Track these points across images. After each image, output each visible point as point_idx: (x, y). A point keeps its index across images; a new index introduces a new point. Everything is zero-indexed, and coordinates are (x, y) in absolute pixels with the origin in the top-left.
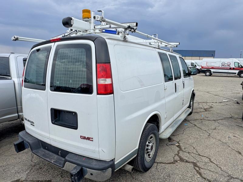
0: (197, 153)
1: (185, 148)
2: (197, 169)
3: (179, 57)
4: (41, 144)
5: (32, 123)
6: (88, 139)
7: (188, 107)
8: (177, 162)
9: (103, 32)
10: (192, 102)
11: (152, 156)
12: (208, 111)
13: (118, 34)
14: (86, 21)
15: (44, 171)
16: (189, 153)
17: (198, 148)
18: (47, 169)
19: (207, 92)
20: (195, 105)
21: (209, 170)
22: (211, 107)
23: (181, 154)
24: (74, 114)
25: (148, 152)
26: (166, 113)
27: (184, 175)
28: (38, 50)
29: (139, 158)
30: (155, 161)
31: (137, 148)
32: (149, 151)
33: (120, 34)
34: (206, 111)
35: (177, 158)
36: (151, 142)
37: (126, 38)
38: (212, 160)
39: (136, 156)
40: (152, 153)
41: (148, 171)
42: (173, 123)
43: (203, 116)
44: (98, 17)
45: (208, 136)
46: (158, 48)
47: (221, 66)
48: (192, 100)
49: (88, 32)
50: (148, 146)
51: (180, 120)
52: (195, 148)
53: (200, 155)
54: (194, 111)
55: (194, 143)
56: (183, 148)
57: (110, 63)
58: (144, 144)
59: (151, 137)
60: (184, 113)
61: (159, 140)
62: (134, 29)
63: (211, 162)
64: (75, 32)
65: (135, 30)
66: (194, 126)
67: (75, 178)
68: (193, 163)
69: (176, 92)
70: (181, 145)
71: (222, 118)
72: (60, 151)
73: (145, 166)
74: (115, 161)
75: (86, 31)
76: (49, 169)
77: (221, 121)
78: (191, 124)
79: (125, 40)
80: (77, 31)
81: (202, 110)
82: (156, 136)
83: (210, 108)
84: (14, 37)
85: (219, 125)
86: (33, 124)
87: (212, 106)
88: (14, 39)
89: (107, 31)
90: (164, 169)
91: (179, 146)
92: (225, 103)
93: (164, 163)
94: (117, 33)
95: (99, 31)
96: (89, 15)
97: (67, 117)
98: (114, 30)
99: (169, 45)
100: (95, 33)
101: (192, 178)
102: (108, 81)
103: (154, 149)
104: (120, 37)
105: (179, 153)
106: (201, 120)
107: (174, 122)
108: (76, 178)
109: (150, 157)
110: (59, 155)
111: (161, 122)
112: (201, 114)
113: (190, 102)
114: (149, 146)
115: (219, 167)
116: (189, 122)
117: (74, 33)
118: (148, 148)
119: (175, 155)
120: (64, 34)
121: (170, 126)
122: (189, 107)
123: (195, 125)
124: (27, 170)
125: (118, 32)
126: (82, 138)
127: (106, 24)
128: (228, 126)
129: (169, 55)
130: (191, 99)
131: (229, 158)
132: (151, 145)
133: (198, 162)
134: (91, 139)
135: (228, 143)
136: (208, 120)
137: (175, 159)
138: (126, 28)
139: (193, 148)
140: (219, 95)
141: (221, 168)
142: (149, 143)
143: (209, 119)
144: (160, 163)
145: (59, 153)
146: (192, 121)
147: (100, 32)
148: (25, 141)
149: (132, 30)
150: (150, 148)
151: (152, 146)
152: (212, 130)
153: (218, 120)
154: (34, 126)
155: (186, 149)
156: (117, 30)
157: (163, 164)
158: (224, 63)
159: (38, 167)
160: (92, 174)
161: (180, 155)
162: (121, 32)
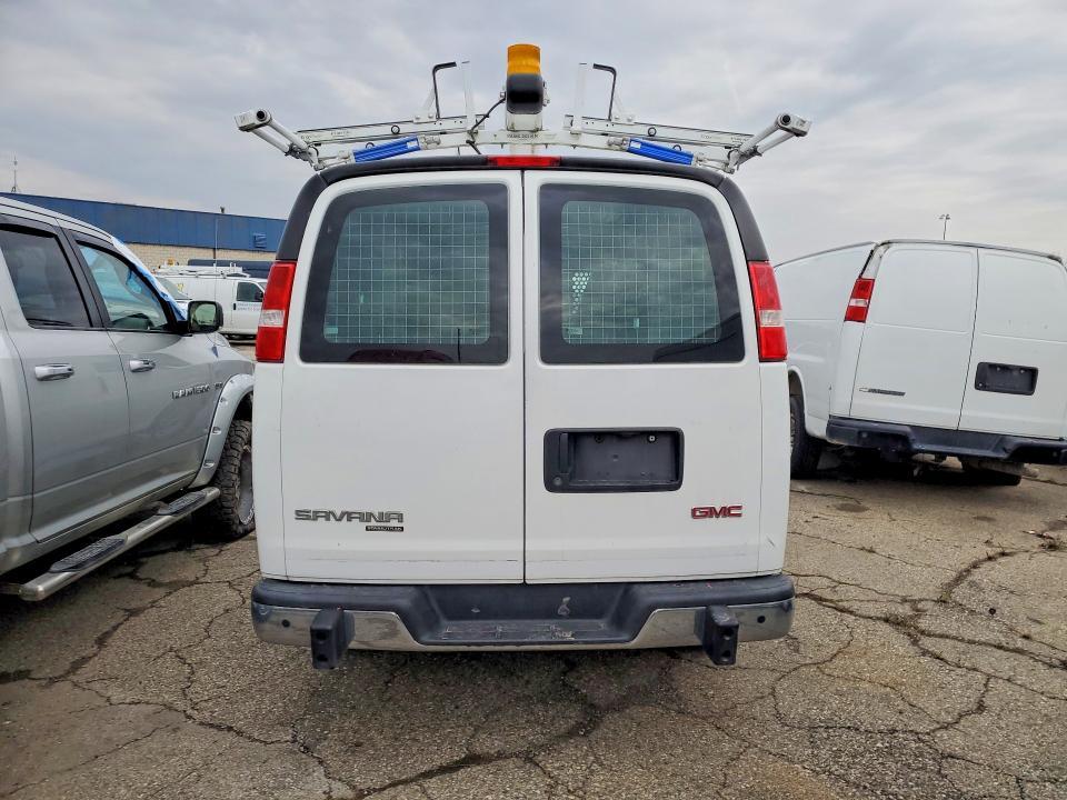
4: (436, 606)
5: (384, 522)
6: (726, 512)
9: (631, 150)
24: (652, 438)
49: (541, 138)
72: (566, 599)
86: (394, 523)
89: (651, 151)
94: (693, 163)
95: (613, 142)
97: (615, 457)
110: (561, 617)
125: (698, 159)
126: (698, 514)
127: (633, 122)
134: (734, 511)
145: (563, 607)
148: (361, 607)
154: (401, 529)
160: (762, 620)
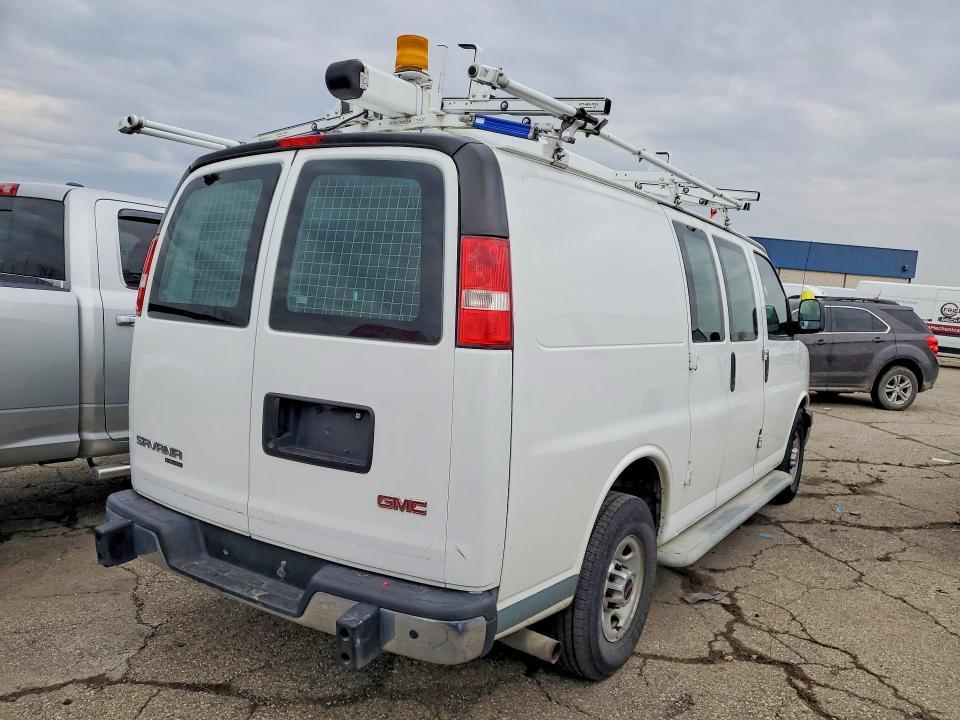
0: (804, 636)
1: (757, 616)
2: (801, 684)
3: (755, 252)
4: (202, 541)
5: (174, 457)
6: (410, 506)
7: (779, 468)
8: (722, 657)
9: (476, 126)
10: (795, 450)
11: (628, 625)
12: (866, 493)
13: (535, 138)
14: (410, 80)
15: (195, 656)
16: (771, 631)
17: (808, 619)
18: (207, 651)
19: (867, 423)
20: (810, 469)
21: (847, 691)
22: (879, 481)
23: (739, 632)
24: (358, 416)
25: (612, 605)
26: (689, 462)
27: (750, 702)
28: (210, 179)
29: (579, 614)
30: (636, 650)
31: (576, 570)
32: (617, 598)
33: (543, 140)
34: (855, 492)
35: (721, 645)
36: (626, 568)
37: (561, 154)
38: (862, 660)
39: (568, 600)
40: (626, 613)
41: (607, 676)
42: (715, 516)
43: (838, 510)
44: (487, 71)
45: (855, 581)
46: (674, 208)
47: (940, 319)
48: (796, 442)
49: (414, 123)
50: (612, 578)
51: (744, 508)
52: (798, 619)
53: (816, 642)
54: (803, 488)
55: (794, 600)
56: (748, 614)
57: (507, 238)
58: (602, 565)
59: (627, 550)
60: (761, 485)
61: (655, 565)
62: (594, 122)
63: (860, 667)
64: (362, 118)
65: (598, 128)
66: (800, 542)
67: (354, 643)
68: (787, 666)
69: (732, 390)
70: (741, 603)
71: (920, 523)
72: (283, 563)
73: (599, 652)
74: (500, 597)
75: (408, 116)
76: (215, 648)
77: (912, 531)
78: (787, 536)
79: (556, 160)
80: (371, 114)
81: (838, 489)
82: (648, 548)
83: (873, 483)
84: (130, 120)
85: (905, 545)
86: (177, 459)
87: (883, 476)
88: (128, 126)
89: (493, 125)
90: (670, 677)
91: (733, 608)
92: (941, 469)
93: (670, 659)
94: (531, 135)
95: (462, 120)
96: (421, 58)
97: (328, 429)
98: (518, 119)
99: (717, 199)
100: (442, 128)
101: (780, 711)
102: (498, 302)
103: (635, 597)
104: (540, 147)
105: (731, 630)
106: (832, 523)
107: (720, 513)
108: (358, 641)
109: (618, 628)
110: (278, 578)
111: (666, 498)
112: (829, 502)
113: (790, 447)
114: (617, 581)
115: (888, 686)
116: (781, 527)
117: (358, 122)
118: (613, 586)
119: (716, 635)
120: (314, 122)
121: (702, 525)
122: (785, 466)
123: (804, 541)
124: (126, 649)
125: (536, 130)
126: (383, 503)
127: (488, 98)
128: (941, 554)
129: (714, 237)
130: (792, 437)
131: (930, 657)
132: (625, 576)
133: (807, 663)
134: (418, 508)
135: (935, 610)
136: (859, 526)
137: (715, 649)
138: (569, 118)
139: (788, 617)
140: (915, 438)
141: (896, 690)
142: (618, 568)
143: (863, 522)
144: (655, 657)
145: (281, 569)
146: (794, 525)
147: (463, 124)
148: (141, 523)
149: (590, 126)
150: (620, 586)
151: (629, 582)
152: (871, 560)
153: (900, 529)
154: (181, 465)
155: (761, 619)
156: (529, 122)
157: (668, 663)
158: (953, 307)
159: (168, 640)
160: (414, 635)
161: (735, 635)
162: (546, 132)
